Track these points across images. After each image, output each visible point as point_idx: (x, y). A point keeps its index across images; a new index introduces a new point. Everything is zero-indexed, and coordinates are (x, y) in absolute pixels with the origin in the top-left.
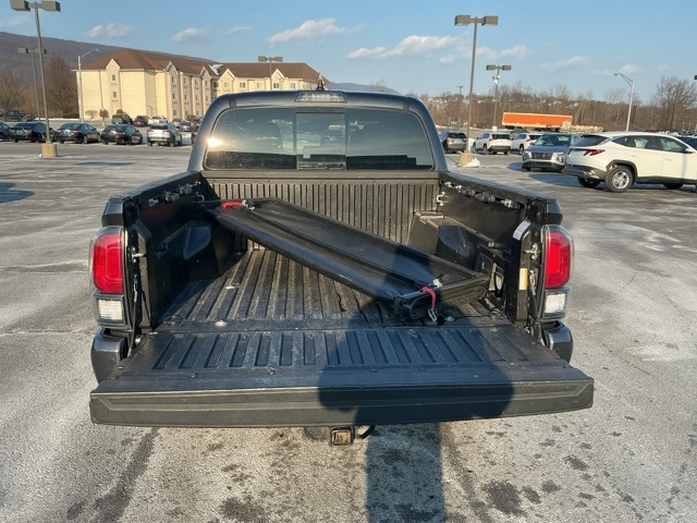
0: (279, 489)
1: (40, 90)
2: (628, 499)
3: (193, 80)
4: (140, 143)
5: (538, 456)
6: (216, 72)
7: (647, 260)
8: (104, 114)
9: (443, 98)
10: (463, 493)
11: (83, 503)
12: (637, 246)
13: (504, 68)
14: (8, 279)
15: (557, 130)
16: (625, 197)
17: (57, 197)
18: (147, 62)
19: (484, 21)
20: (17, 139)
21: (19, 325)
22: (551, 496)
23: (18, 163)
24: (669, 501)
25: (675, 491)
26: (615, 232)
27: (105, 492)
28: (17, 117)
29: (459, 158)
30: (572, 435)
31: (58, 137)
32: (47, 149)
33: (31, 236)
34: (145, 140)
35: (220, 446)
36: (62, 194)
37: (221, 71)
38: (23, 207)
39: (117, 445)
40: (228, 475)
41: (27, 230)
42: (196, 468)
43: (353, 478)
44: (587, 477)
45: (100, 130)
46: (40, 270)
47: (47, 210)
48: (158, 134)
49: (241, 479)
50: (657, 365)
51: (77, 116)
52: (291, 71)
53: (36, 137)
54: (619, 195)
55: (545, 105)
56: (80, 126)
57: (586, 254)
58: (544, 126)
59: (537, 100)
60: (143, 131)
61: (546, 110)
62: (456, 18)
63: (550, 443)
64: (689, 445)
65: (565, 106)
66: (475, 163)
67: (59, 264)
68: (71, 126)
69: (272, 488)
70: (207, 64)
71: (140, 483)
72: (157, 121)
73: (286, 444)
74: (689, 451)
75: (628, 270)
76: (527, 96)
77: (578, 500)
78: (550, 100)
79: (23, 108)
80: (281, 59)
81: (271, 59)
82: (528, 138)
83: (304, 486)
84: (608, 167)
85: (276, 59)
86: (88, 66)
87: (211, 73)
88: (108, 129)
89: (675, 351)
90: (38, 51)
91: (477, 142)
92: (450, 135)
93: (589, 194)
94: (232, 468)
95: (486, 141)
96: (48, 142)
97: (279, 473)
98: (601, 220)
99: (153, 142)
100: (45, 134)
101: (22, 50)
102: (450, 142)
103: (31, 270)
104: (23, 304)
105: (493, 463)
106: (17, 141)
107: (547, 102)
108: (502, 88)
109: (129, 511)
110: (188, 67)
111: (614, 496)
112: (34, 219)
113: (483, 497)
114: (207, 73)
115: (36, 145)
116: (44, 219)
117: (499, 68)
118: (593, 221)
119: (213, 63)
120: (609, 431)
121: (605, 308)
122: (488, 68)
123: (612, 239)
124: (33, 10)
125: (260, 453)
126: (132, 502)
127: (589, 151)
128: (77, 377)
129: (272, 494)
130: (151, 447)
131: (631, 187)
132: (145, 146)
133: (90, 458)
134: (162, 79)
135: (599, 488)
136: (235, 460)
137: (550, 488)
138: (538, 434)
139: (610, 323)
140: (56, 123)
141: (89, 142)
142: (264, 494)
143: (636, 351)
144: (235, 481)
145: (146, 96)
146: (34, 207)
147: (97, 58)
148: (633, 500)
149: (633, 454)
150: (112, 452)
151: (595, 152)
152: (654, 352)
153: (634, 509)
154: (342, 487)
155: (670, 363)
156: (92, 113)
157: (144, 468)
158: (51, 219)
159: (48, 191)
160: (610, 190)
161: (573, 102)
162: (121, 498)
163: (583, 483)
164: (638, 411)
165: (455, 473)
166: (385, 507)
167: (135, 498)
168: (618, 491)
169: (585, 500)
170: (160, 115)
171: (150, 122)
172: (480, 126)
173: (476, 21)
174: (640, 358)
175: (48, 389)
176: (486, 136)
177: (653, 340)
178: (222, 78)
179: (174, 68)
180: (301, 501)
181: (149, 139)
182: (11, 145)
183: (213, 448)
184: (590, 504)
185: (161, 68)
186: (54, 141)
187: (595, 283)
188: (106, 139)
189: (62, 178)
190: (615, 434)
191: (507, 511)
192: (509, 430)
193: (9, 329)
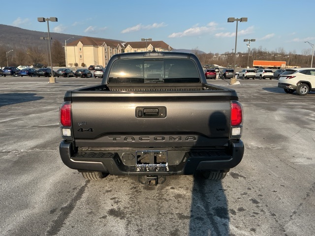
0: (131, 206)
1: (49, 55)
2: (274, 215)
3: (114, 50)
4: (91, 77)
5: (239, 198)
6: (124, 46)
7: (308, 124)
8: (76, 65)
9: (225, 55)
10: (205, 210)
11: (56, 209)
12: (305, 118)
13: (252, 40)
14: (33, 130)
15: (279, 68)
16: (305, 98)
17: (55, 99)
18: (94, 42)
19: (241, 20)
20: (39, 75)
21: (36, 147)
22: (241, 213)
23: (39, 85)
24: (291, 216)
25: (295, 213)
26: (296, 112)
27: (65, 205)
28: (40, 66)
29: (230, 81)
30: (255, 191)
31: (56, 75)
32: (52, 80)
33: (43, 114)
34: (93, 76)
35: (110, 191)
36: (57, 98)
37: (126, 46)
38: (41, 103)
39: (71, 190)
40: (112, 201)
41: (42, 111)
42: (100, 198)
43: (161, 203)
44: (258, 207)
45: (74, 72)
46: (46, 127)
47: (50, 104)
48: (98, 73)
49: (117, 202)
50: (300, 166)
51: (65, 66)
52: (156, 44)
53: (47, 75)
54: (303, 96)
55: (274, 57)
56: (66, 70)
57: (281, 121)
58: (273, 66)
59: (270, 54)
60: (92, 72)
61: (274, 59)
62: (228, 19)
63: (245, 194)
64: (306, 196)
65: (283, 57)
66: (238, 83)
67: (54, 125)
68: (62, 70)
69: (129, 206)
70: (120, 43)
71: (78, 203)
72: (99, 68)
73: (136, 191)
74: (305, 198)
75: (298, 128)
76: (265, 53)
77: (252, 214)
78: (276, 54)
79: (43, 63)
80: (151, 39)
81: (147, 40)
82: (264, 72)
83: (141, 206)
84: (297, 84)
85: (149, 39)
86: (69, 44)
87: (122, 46)
88: (77, 71)
89: (310, 161)
90: (48, 38)
91: (240, 74)
92: (227, 71)
93: (289, 96)
94: (114, 198)
95: (244, 73)
96: (52, 76)
97: (132, 201)
98: (291, 107)
99: (96, 76)
100: (51, 73)
101: (42, 38)
102: (227, 74)
103: (42, 127)
104: (38, 140)
105: (219, 200)
106: (39, 76)
107: (275, 55)
108: (253, 50)
109: (73, 212)
110: (112, 44)
111: (268, 214)
112: (45, 107)
113: (212, 212)
114: (120, 47)
115: (47, 78)
116: (49, 107)
117: (250, 40)
118: (287, 108)
119: (123, 42)
120: (272, 190)
121: (283, 143)
122: (244, 41)
123: (294, 115)
124: (46, 21)
125: (126, 194)
126: (74, 209)
127: (288, 77)
128: (58, 166)
129: (128, 208)
130: (84, 190)
131: (309, 93)
132: (93, 78)
133: (60, 194)
134: (101, 49)
135: (262, 211)
136: (116, 196)
137: (241, 210)
138: (241, 190)
139: (284, 149)
140: (56, 69)
141: (69, 77)
142: (125, 208)
143: (292, 160)
144: (115, 203)
145: (94, 57)
146: (45, 103)
147: (73, 41)
148: (275, 215)
149: (280, 199)
150: (69, 192)
151: (291, 77)
152: (301, 161)
153: (275, 219)
154: (156, 206)
155: (306, 165)
156: (71, 64)
157: (81, 198)
158: (52, 107)
159: (51, 96)
160: (298, 94)
161: (287, 55)
162: (71, 207)
163: (256, 209)
164: (287, 183)
165: (202, 203)
166: (172, 214)
167: (76, 208)
168: (270, 212)
169: (255, 215)
170: (99, 65)
171: (96, 68)
172: (243, 67)
173: (237, 20)
174: (293, 163)
175: (46, 170)
176: (244, 71)
177: (301, 156)
178: (126, 49)
179: (106, 45)
180: (139, 210)
181: (95, 75)
182: (37, 78)
183: (107, 191)
184: (257, 216)
185: (101, 45)
186: (54, 76)
187: (282, 133)
188: (77, 75)
189: (57, 91)
190: (274, 191)
191: (221, 217)
192: (229, 188)
193: (32, 148)
